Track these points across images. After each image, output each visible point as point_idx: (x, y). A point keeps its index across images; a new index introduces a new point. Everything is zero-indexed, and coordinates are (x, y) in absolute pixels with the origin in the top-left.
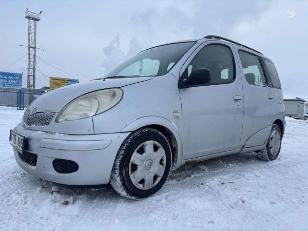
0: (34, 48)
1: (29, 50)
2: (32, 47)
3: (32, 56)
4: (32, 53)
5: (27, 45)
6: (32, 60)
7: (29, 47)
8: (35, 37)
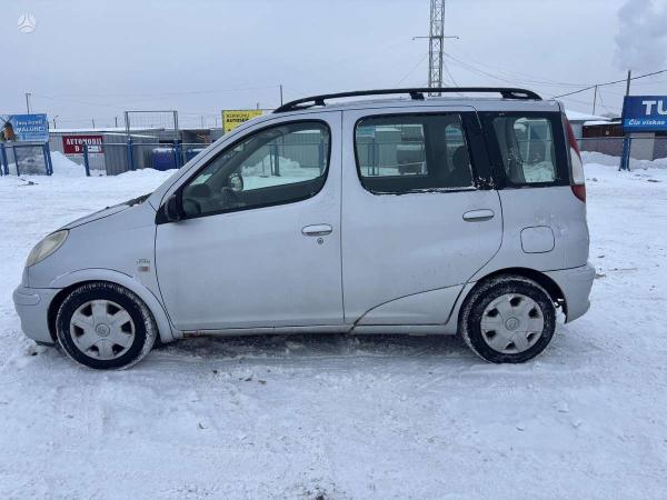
0: (441, 38)
1: (431, 44)
2: (436, 37)
3: (436, 56)
4: (436, 49)
5: (428, 34)
6: (436, 64)
7: (432, 38)
8: (443, 14)
